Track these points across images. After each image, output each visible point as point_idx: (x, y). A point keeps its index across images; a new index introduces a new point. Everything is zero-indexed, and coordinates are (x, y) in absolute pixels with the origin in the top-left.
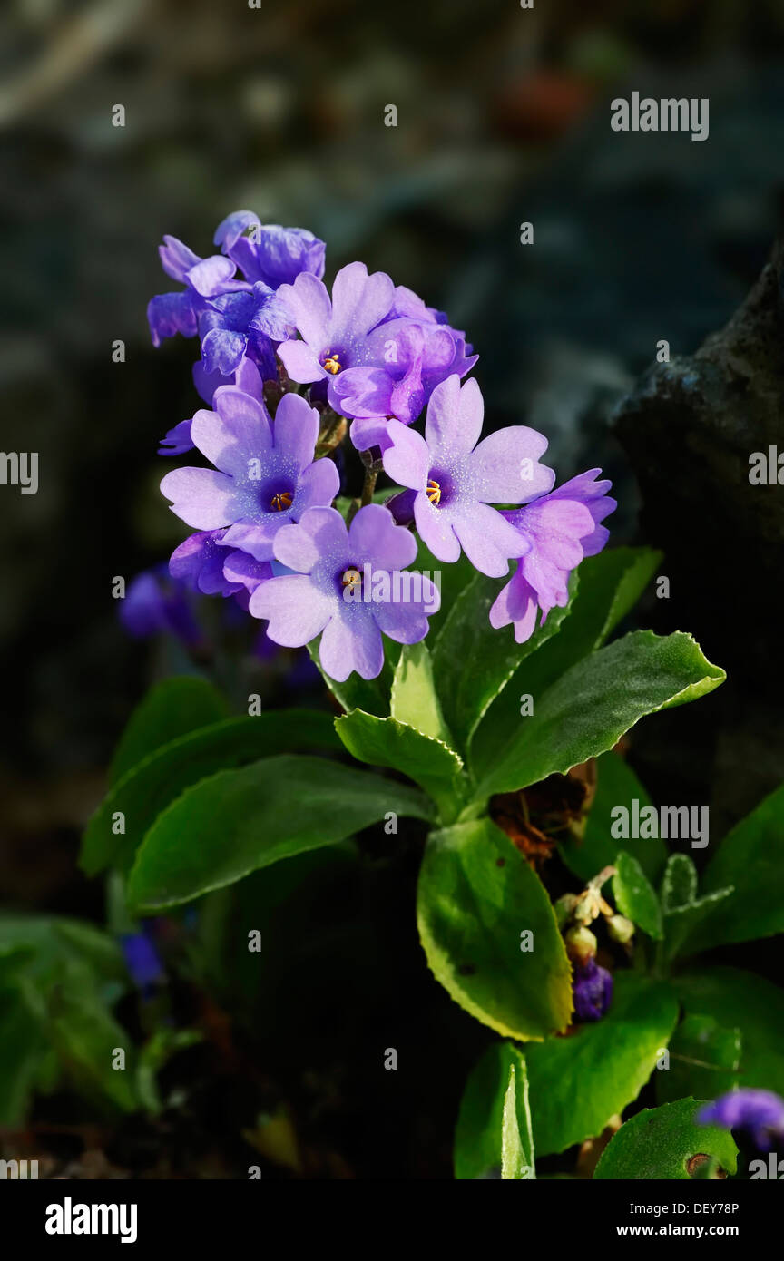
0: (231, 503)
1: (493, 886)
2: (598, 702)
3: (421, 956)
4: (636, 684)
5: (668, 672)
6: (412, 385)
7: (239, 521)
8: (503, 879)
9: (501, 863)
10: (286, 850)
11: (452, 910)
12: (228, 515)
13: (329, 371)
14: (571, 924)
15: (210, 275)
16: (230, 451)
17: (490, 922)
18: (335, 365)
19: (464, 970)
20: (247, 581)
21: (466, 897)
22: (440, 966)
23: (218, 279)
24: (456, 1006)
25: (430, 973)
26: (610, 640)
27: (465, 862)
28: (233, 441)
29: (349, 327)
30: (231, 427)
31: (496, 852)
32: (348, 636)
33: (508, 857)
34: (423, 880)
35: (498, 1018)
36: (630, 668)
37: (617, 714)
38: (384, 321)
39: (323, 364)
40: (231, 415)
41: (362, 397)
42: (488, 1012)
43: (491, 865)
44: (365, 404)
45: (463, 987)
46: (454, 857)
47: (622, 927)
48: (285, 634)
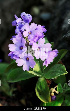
0: (16, 48)
1: (44, 87)
2: (55, 72)
3: (35, 93)
4: (59, 71)
5: (62, 70)
6: (37, 38)
7: (17, 51)
8: (45, 86)
9: (45, 84)
10: (22, 79)
11: (39, 88)
12: (15, 50)
13: (29, 34)
14: (51, 92)
15: (19, 20)
16: (17, 43)
17: (43, 90)
18: (30, 33)
19: (40, 94)
20: (16, 58)
21: (41, 87)
22: (37, 94)
23: (19, 21)
24: (38, 98)
25: (36, 95)
26: (58, 64)
27: (41, 83)
28: (17, 41)
29: (32, 29)
30: (17, 40)
31: (44, 83)
32: (26, 65)
33: (46, 84)
34: (37, 84)
35: (43, 100)
36: (59, 68)
37: (56, 74)
38: (36, 30)
39: (29, 33)
40: (17, 39)
41: (31, 39)
42: (42, 99)
43: (44, 84)
44: (31, 40)
45: (40, 96)
46: (40, 82)
47: (57, 92)
48: (19, 65)
